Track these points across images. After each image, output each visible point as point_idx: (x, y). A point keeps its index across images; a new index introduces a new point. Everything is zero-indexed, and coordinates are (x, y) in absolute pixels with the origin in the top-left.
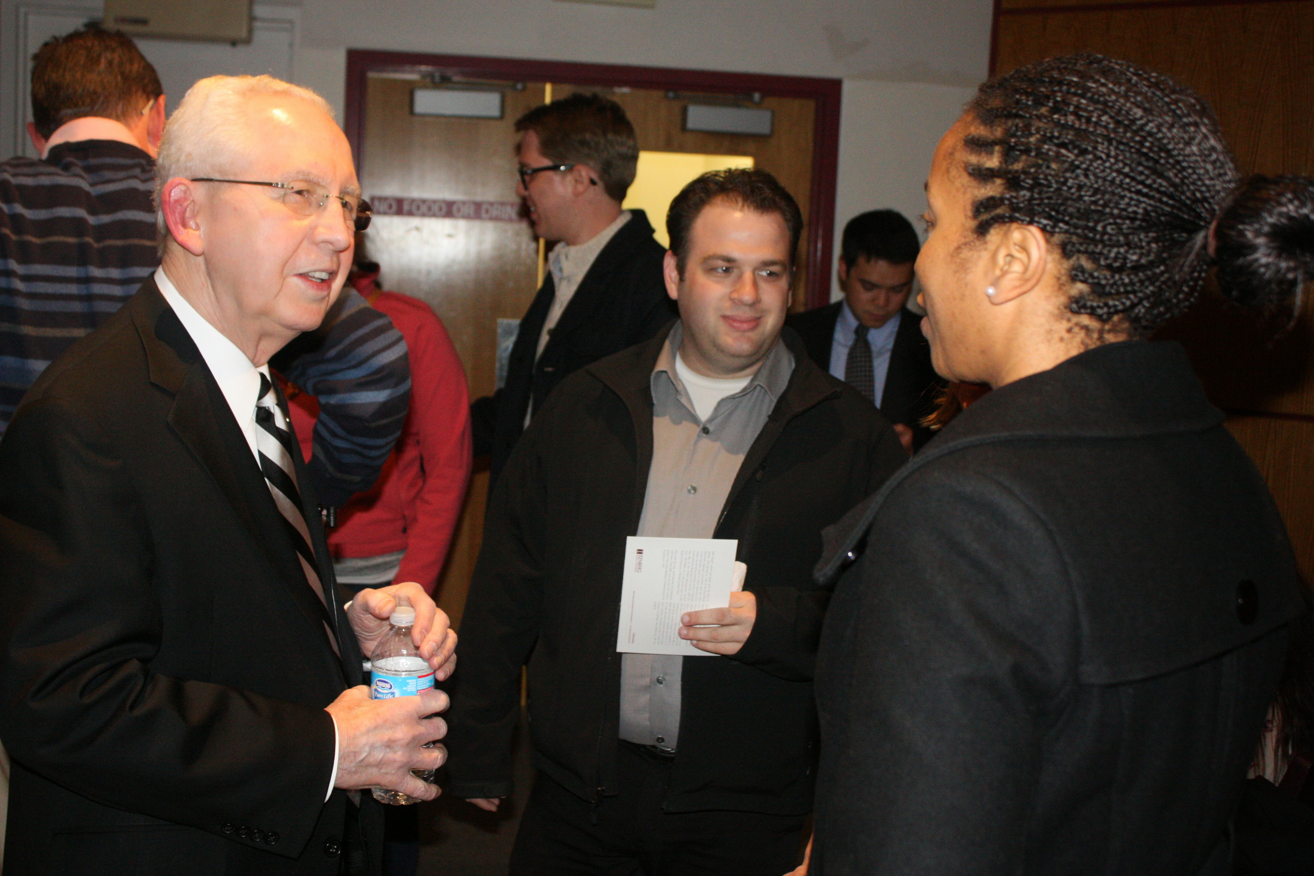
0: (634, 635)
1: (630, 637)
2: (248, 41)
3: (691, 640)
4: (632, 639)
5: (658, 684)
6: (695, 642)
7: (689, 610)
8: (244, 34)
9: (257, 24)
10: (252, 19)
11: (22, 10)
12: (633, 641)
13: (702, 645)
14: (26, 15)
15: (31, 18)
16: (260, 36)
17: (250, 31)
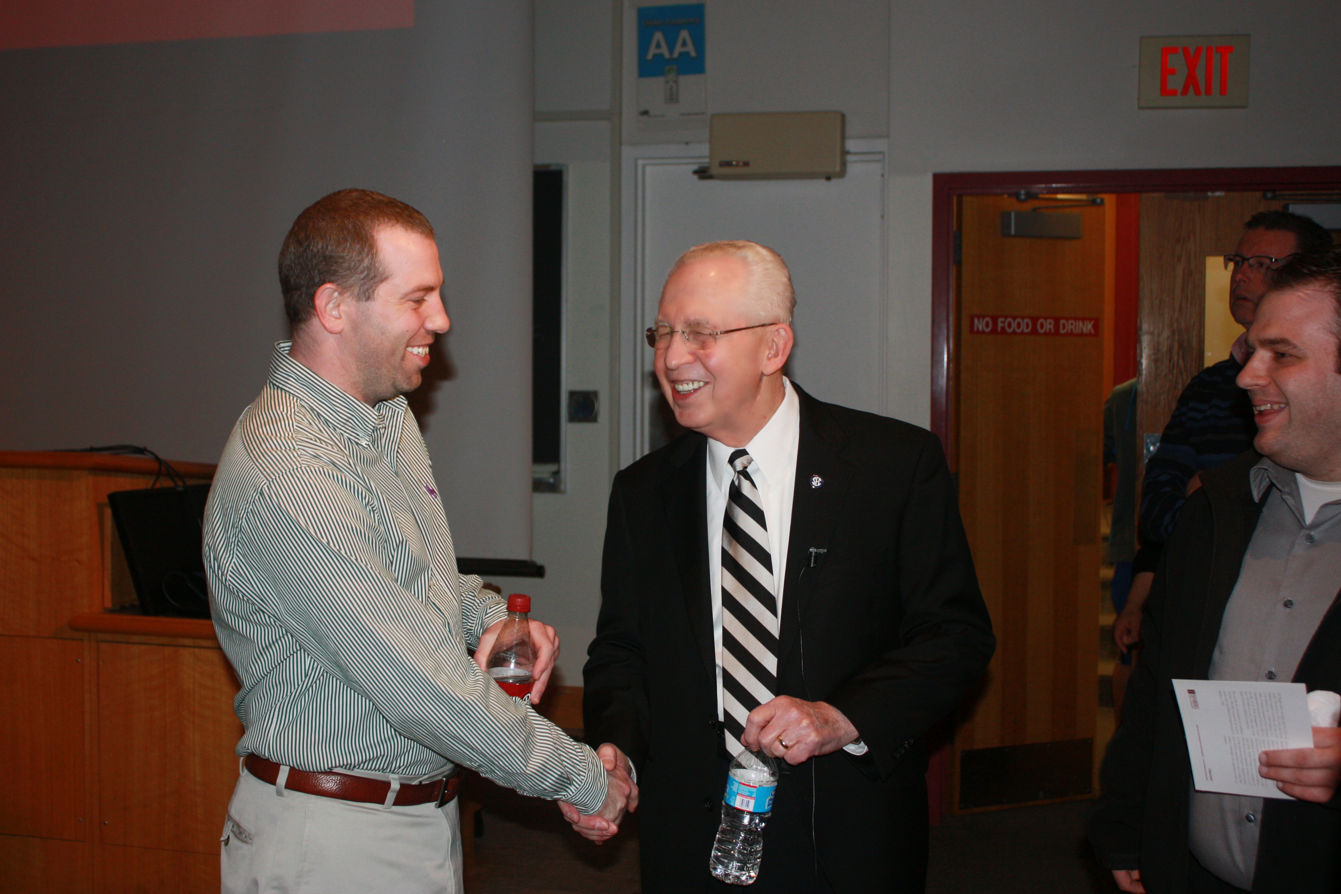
0: (1210, 772)
1: (1206, 773)
2: (842, 174)
3: (1277, 780)
4: (1209, 775)
5: (1249, 823)
6: (1280, 784)
7: (1267, 749)
8: (838, 168)
9: (849, 158)
10: (845, 153)
11: (640, 162)
12: (1211, 778)
13: (1288, 788)
14: (644, 166)
15: (648, 169)
16: (854, 168)
17: (844, 164)
